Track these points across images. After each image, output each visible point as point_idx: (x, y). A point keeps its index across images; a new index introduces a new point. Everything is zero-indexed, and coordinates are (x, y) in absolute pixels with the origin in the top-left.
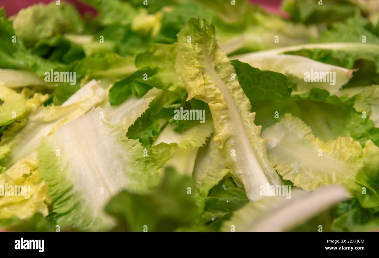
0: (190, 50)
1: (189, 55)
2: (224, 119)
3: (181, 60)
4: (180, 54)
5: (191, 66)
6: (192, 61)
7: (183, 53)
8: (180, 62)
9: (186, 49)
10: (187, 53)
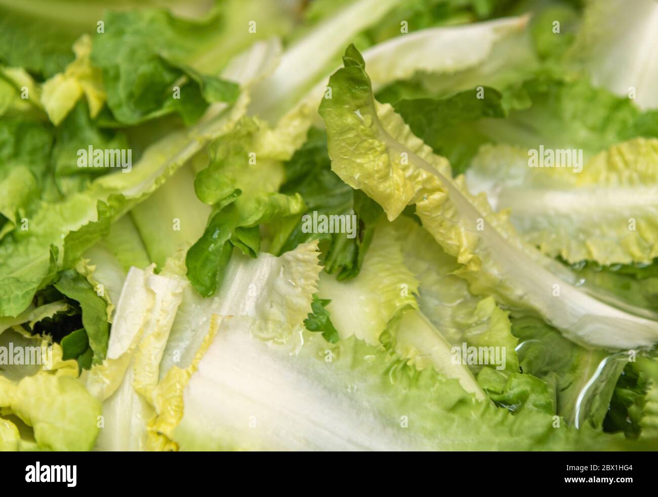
0: (355, 127)
1: (358, 136)
2: (453, 216)
3: (342, 153)
4: (338, 142)
5: (366, 154)
6: (366, 144)
7: (344, 137)
8: (341, 156)
9: (347, 128)
10: (351, 135)
